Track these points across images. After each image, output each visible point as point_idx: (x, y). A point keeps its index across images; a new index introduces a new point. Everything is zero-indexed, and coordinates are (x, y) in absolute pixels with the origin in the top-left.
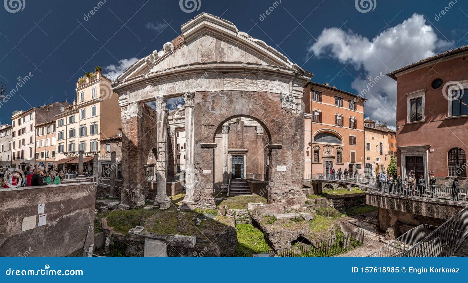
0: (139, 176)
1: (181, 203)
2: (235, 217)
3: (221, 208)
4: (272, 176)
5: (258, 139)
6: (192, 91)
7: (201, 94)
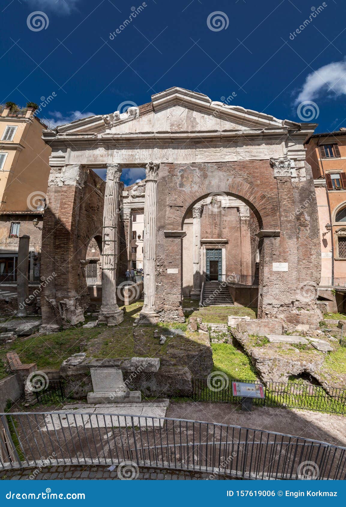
0: (71, 278)
1: (138, 315)
2: (210, 334)
3: (191, 321)
4: (265, 279)
5: (242, 225)
6: (156, 162)
7: (167, 166)
